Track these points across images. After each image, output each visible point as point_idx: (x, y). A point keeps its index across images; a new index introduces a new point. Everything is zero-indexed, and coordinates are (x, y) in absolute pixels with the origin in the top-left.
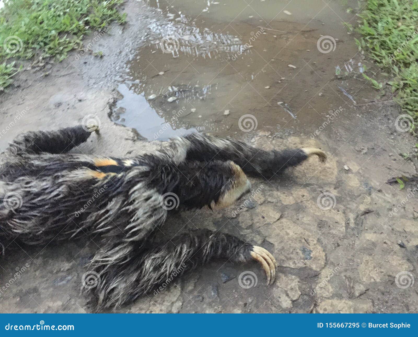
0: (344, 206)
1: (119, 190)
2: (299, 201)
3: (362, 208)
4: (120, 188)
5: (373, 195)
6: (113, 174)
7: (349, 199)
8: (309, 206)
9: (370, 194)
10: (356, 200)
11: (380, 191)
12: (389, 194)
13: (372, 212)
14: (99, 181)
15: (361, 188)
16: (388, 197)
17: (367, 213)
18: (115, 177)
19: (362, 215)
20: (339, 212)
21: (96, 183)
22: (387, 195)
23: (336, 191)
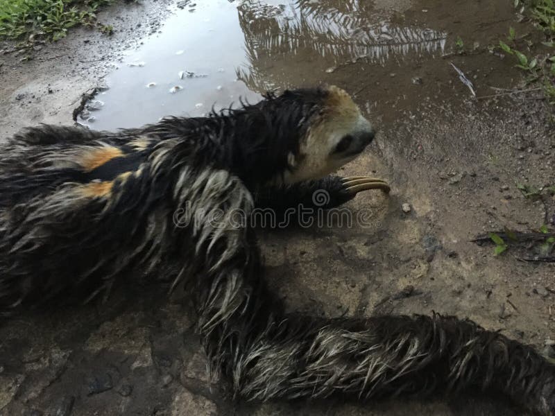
0: (370, 278)
1: (150, 199)
2: (292, 262)
3: (402, 284)
4: (151, 194)
5: (436, 263)
6: (125, 175)
7: (385, 265)
8: (305, 273)
9: (430, 260)
10: (397, 269)
11: (453, 255)
12: (468, 262)
13: (417, 294)
14: (106, 202)
15: (417, 247)
16: (466, 269)
17: (408, 296)
18: (131, 179)
19: (396, 299)
20: (353, 290)
21: (103, 207)
22: (463, 264)
23: (367, 249)
